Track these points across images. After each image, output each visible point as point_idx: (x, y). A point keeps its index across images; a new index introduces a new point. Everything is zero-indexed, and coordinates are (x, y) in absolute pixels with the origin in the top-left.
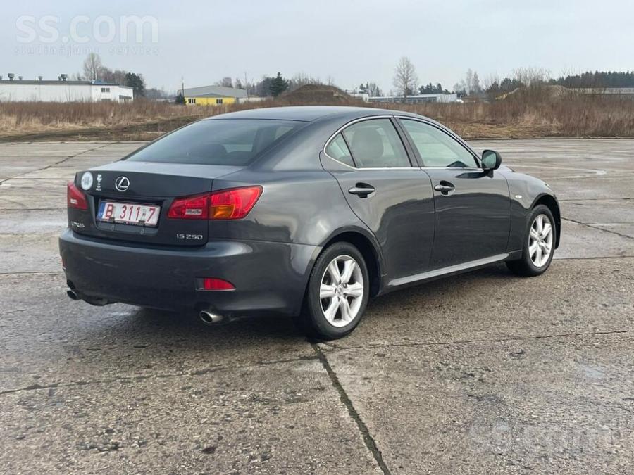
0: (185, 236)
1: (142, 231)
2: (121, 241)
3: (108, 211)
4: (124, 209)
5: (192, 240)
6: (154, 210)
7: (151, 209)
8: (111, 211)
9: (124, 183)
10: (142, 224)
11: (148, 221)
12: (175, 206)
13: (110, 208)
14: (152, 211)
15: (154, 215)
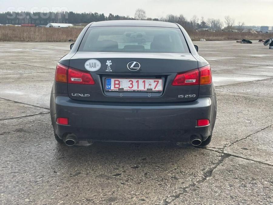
0: (184, 96)
1: (149, 95)
2: (127, 103)
3: (115, 84)
4: (131, 82)
5: (188, 98)
6: (158, 82)
7: (155, 82)
8: (119, 84)
9: (136, 65)
10: (150, 91)
11: (155, 88)
12: (177, 78)
13: (117, 82)
14: (156, 83)
15: (159, 85)
